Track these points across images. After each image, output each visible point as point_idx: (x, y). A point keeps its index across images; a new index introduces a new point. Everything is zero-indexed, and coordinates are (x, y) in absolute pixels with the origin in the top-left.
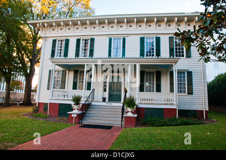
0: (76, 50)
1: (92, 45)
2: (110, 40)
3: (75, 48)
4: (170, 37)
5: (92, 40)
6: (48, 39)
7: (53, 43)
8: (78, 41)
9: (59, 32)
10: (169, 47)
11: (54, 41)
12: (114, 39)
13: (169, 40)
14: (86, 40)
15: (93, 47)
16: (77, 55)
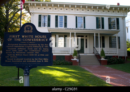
0: (56, 23)
1: (66, 20)
2: (76, 17)
3: (55, 21)
4: (109, 18)
5: (66, 17)
6: (35, 14)
7: (39, 17)
8: (57, 17)
9: (43, 10)
10: (108, 23)
11: (40, 16)
12: (79, 17)
13: (108, 20)
14: (61, 17)
15: (67, 22)
16: (57, 26)
